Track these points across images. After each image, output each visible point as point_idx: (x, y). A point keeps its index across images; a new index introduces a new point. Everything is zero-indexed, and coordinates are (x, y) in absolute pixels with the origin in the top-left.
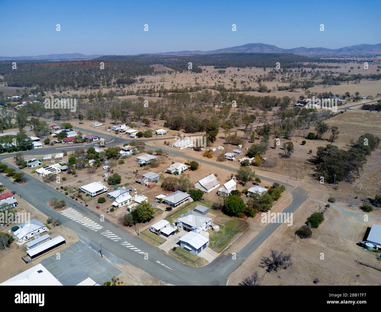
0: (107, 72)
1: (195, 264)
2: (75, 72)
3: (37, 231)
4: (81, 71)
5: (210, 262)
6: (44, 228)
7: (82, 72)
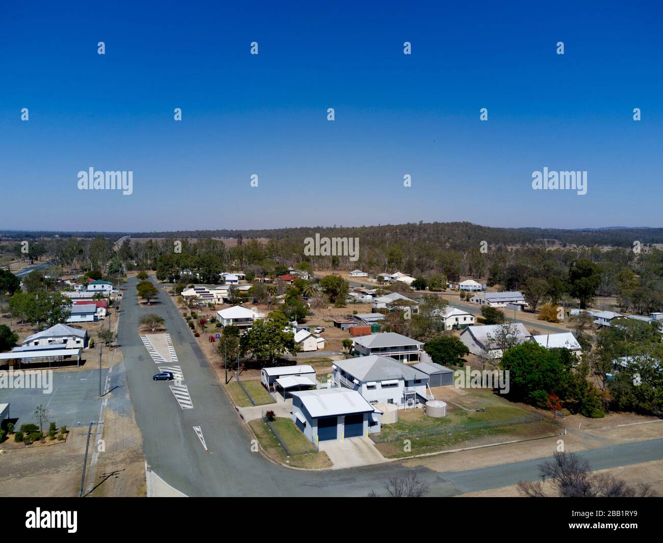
0: (439, 235)
1: (284, 460)
2: (387, 234)
3: (61, 340)
4: (396, 232)
5: (335, 467)
6: (78, 339)
7: (398, 234)
